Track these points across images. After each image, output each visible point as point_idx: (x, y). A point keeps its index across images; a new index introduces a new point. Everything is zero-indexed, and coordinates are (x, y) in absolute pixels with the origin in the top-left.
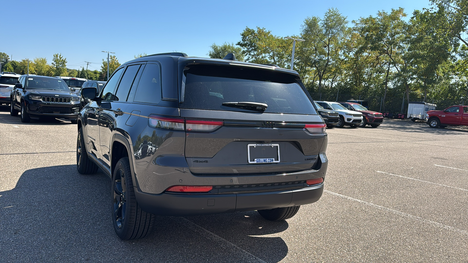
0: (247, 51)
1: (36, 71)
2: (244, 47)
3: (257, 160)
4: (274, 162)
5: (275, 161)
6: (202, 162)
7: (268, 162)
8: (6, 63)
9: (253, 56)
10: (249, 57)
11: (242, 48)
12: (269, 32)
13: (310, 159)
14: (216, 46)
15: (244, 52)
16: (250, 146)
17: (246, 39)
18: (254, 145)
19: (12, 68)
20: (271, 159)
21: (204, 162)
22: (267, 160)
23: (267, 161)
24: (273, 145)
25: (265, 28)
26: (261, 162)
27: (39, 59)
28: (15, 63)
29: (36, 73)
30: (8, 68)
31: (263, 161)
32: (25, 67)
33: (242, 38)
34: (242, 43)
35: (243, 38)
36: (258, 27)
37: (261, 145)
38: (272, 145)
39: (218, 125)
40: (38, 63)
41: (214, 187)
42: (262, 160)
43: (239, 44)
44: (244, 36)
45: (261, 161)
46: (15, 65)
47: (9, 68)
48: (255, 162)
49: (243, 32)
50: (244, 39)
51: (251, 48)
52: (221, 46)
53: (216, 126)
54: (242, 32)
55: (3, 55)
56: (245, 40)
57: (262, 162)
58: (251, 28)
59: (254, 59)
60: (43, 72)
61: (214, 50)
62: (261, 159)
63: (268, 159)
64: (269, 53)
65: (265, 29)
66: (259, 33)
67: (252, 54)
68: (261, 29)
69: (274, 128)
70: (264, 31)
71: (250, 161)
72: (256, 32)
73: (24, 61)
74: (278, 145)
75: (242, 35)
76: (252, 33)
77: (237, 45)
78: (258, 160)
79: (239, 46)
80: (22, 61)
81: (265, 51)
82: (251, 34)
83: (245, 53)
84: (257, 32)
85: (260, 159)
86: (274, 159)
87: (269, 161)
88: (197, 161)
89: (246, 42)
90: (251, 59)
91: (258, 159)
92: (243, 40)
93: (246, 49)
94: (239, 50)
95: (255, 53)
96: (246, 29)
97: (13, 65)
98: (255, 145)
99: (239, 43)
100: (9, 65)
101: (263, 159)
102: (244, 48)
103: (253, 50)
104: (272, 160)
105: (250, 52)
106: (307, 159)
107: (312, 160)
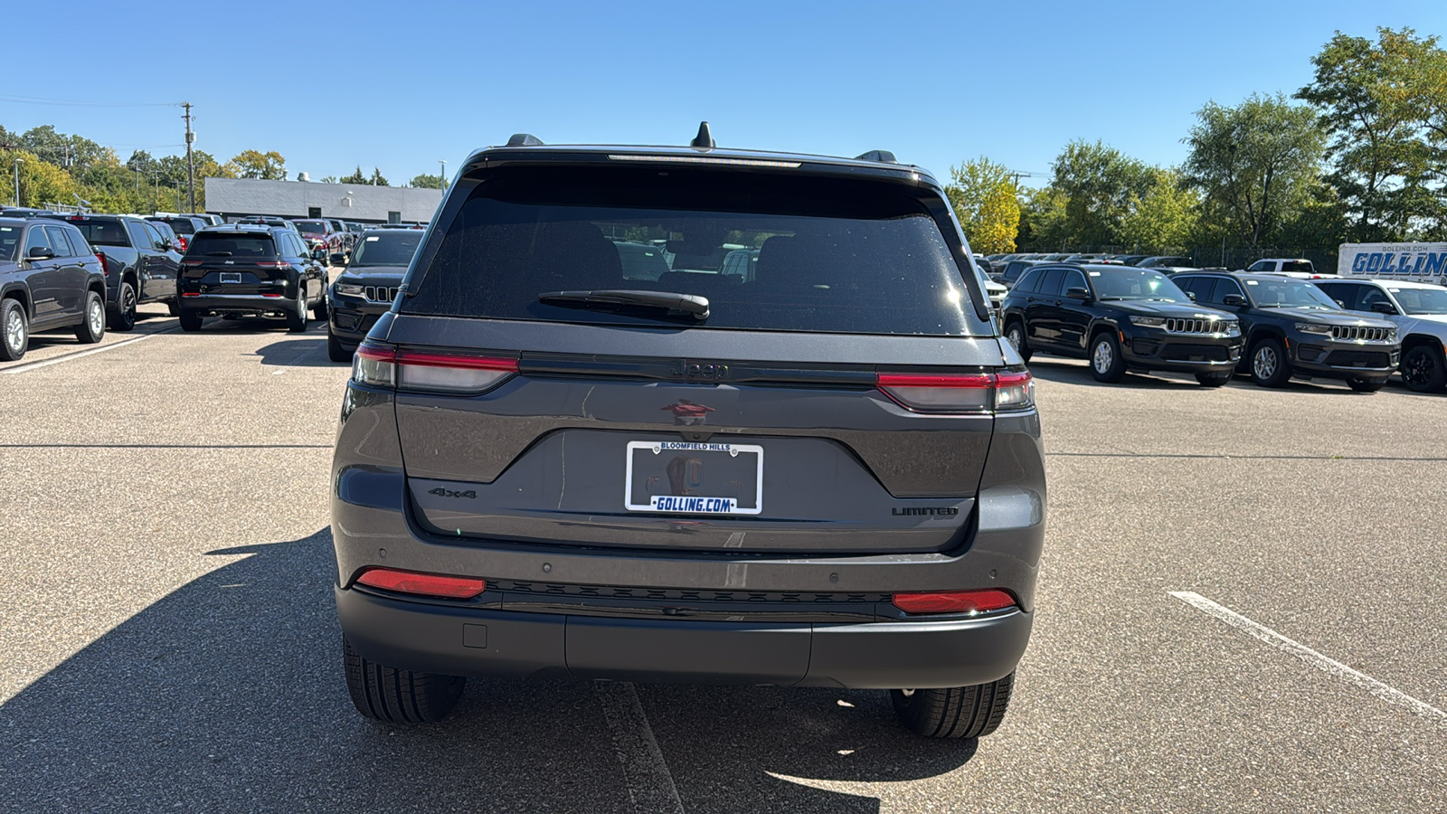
0: (1337, 117)
2: (1323, 104)
3: (660, 499)
4: (734, 510)
5: (738, 507)
6: (456, 494)
7: (708, 509)
9: (1362, 131)
10: (1345, 138)
11: (1316, 108)
12: (1432, 42)
13: (923, 511)
14: (1217, 110)
15: (1325, 121)
16: (634, 449)
17: (1334, 74)
18: (655, 446)
20: (722, 499)
21: (465, 494)
22: (704, 504)
23: (704, 507)
24: (736, 449)
25: (1411, 29)
26: (674, 509)
31: (683, 506)
33: (1317, 72)
34: (1316, 91)
35: (1323, 72)
36: (1384, 28)
37: (682, 446)
38: (732, 447)
39: (503, 372)
41: (491, 584)
42: (681, 503)
43: (1304, 94)
44: (1325, 65)
45: (677, 506)
48: (653, 508)
49: (1323, 51)
50: (1324, 76)
51: (1352, 105)
52: (1235, 109)
53: (497, 375)
54: (1319, 51)
56: (1330, 80)
57: (680, 509)
58: (1353, 36)
59: (1364, 142)
61: (1211, 123)
62: (678, 498)
63: (706, 499)
64: (1426, 117)
65: (1412, 32)
66: (1386, 51)
67: (1359, 124)
68: (1398, 33)
69: (722, 387)
70: (1409, 39)
71: (632, 503)
72: (1375, 45)
74: (759, 450)
75: (1318, 62)
76: (1360, 52)
77: (1298, 96)
78: (664, 502)
79: (1306, 100)
81: (1409, 112)
82: (1353, 56)
83: (1329, 122)
84: (1380, 47)
85: (673, 498)
86: (734, 501)
87: (712, 505)
88: (442, 493)
89: (1332, 86)
90: (1353, 142)
91: (666, 497)
92: (1320, 79)
93: (1331, 110)
94: (1307, 115)
95: (1371, 120)
96: (1334, 39)
98: (659, 444)
99: (1305, 90)
101: (684, 499)
102: (1324, 107)
103: (1359, 111)
104: (726, 505)
105: (1350, 117)
106: (906, 512)
107: (933, 516)
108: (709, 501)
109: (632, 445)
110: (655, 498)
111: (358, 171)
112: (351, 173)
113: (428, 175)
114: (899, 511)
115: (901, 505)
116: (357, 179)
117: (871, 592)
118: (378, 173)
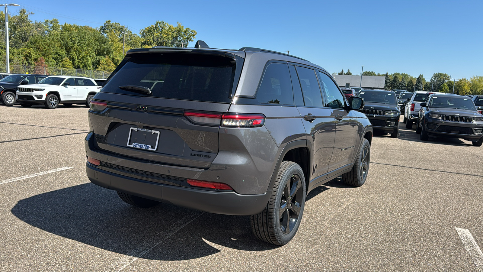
1: (471, 91)
4: (150, 149)
5: (151, 148)
8: (443, 83)
13: (200, 155)
16: (131, 130)
19: (447, 88)
20: (147, 145)
22: (143, 146)
23: (143, 147)
24: (154, 131)
26: (137, 147)
27: (476, 78)
28: (451, 83)
29: (471, 92)
30: (443, 89)
32: (460, 86)
37: (142, 130)
38: (152, 131)
40: (474, 82)
42: (138, 145)
46: (451, 85)
47: (445, 89)
48: (132, 146)
55: (444, 76)
60: (478, 91)
62: (138, 144)
63: (144, 145)
73: (460, 80)
74: (158, 132)
78: (135, 145)
80: (458, 81)
86: (150, 146)
87: (145, 147)
91: (136, 143)
97: (449, 85)
98: (136, 129)
100: (445, 85)
101: (139, 144)
104: (148, 147)
106: (195, 155)
107: (202, 157)
108: (145, 145)
109: (131, 128)
110: (133, 143)
111: (343, 70)
112: (340, 71)
113: (368, 71)
114: (193, 154)
115: (193, 153)
116: (341, 73)
117: (181, 178)
118: (349, 71)
